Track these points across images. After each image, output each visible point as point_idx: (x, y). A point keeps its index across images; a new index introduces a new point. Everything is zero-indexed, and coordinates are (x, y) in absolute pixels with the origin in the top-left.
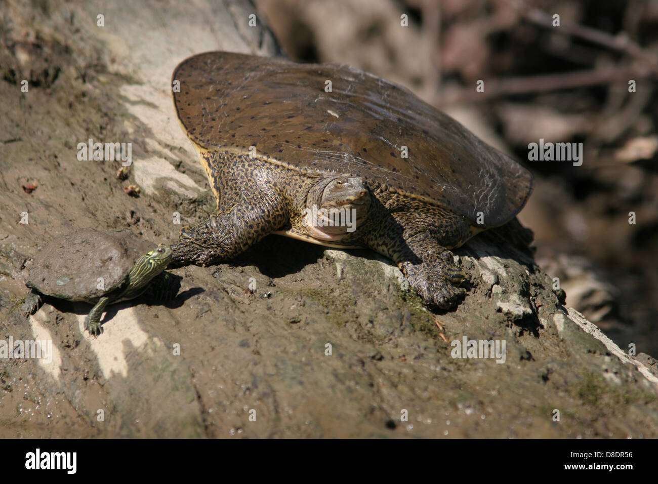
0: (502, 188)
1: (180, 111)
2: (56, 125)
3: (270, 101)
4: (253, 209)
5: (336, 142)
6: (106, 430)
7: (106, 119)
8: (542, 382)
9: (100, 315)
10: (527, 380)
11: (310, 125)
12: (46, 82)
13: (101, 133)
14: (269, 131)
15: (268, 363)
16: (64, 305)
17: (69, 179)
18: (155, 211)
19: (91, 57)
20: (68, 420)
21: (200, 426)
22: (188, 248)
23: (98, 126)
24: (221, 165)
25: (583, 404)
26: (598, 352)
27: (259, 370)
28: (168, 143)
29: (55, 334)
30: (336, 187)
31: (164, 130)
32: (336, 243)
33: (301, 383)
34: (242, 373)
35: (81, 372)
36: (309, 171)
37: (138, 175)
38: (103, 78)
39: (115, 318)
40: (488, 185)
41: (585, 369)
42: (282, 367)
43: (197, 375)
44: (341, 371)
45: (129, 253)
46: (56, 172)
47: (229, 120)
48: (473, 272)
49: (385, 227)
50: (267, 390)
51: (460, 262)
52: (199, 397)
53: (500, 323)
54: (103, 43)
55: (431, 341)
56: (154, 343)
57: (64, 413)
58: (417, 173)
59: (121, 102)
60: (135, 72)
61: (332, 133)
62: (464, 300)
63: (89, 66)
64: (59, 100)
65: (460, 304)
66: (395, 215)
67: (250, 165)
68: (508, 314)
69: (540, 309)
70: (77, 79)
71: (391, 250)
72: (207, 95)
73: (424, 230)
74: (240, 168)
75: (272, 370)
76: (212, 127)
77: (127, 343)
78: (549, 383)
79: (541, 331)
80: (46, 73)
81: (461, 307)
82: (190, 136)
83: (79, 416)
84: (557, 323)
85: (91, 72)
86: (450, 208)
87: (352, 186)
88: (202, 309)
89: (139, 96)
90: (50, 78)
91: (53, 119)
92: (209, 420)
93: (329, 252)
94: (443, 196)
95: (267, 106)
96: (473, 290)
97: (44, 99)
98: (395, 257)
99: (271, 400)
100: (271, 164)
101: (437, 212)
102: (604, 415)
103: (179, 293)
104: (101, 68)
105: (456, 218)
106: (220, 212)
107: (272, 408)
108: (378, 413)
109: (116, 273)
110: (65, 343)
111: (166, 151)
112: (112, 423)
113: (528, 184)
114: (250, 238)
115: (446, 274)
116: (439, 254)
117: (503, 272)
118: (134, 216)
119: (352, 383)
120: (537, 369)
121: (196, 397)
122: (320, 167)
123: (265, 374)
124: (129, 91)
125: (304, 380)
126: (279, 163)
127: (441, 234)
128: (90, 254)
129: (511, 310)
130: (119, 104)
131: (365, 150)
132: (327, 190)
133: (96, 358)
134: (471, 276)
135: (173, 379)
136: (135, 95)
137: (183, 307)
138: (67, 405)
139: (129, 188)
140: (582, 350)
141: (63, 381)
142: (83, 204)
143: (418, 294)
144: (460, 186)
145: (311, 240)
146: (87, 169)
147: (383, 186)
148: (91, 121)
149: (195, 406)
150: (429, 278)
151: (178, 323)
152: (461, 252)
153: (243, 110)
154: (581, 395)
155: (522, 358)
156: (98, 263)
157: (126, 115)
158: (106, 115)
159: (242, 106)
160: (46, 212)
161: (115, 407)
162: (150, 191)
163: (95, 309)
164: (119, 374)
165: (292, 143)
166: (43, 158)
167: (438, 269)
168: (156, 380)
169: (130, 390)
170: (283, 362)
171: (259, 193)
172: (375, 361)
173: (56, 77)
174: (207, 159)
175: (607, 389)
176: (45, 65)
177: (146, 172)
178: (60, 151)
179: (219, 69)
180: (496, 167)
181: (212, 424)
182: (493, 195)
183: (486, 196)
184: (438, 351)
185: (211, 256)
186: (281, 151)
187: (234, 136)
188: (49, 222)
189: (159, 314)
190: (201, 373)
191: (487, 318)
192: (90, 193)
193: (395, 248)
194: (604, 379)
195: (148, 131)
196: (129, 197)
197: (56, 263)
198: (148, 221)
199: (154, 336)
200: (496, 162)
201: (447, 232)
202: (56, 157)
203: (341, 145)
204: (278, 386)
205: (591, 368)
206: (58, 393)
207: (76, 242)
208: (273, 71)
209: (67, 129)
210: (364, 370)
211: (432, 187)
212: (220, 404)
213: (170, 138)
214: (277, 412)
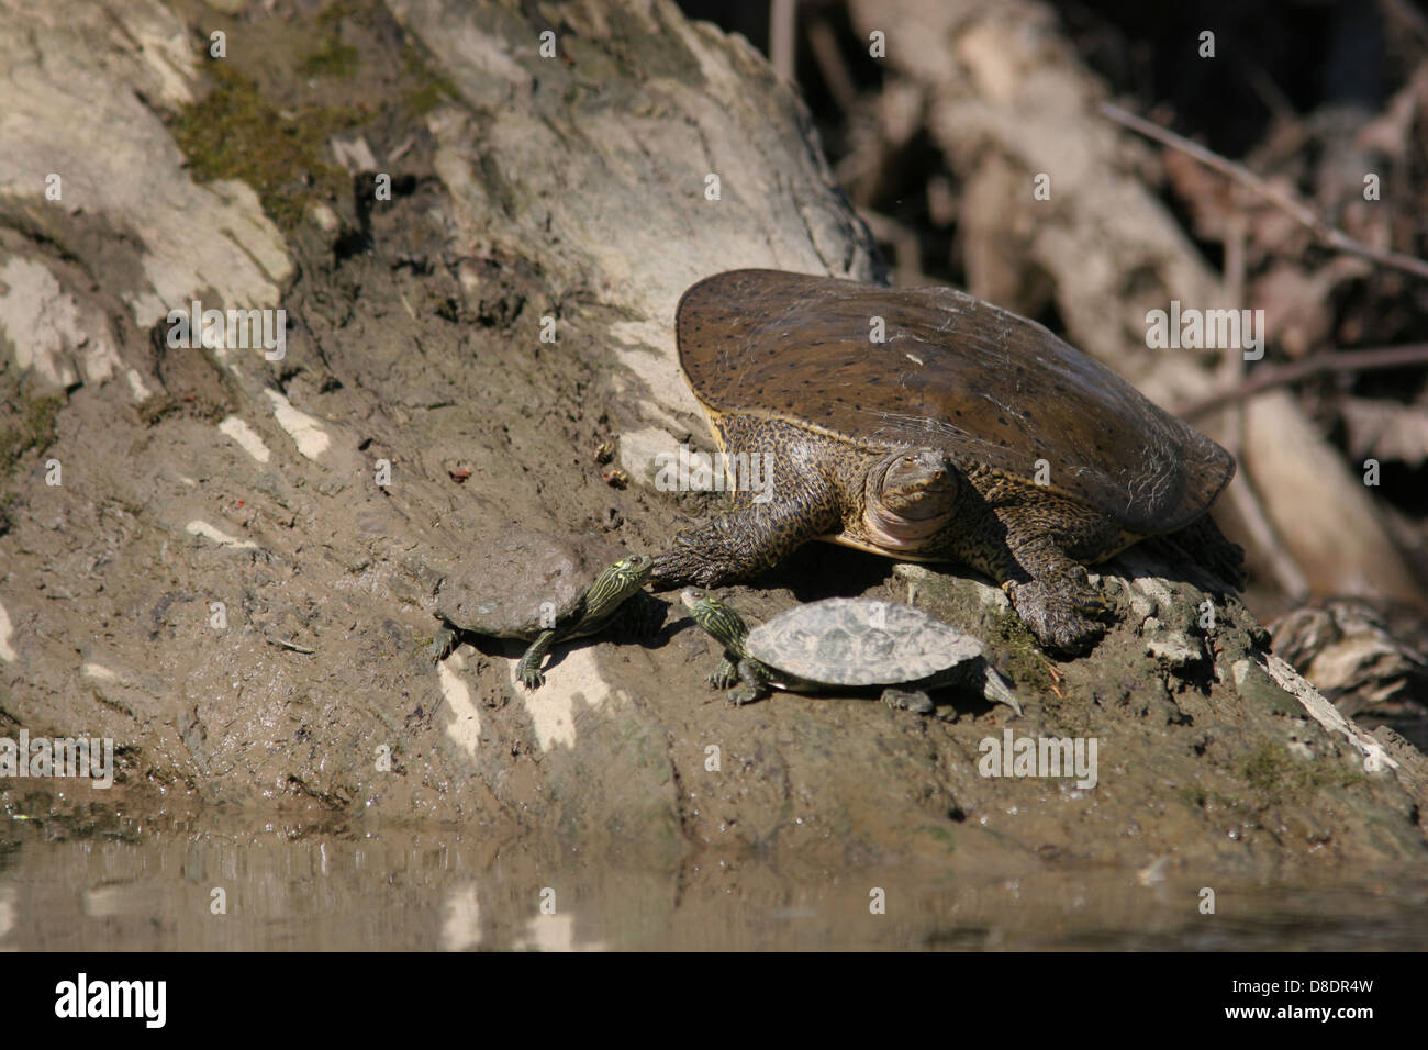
0: (1179, 476)
1: (685, 356)
2: (511, 382)
3: (822, 340)
4: (784, 501)
5: (915, 401)
6: (539, 828)
7: (587, 372)
8: (1194, 755)
9: (540, 659)
10: (1171, 752)
11: (876, 376)
12: (503, 320)
13: (579, 394)
14: (814, 384)
15: (783, 725)
16: (491, 644)
17: (521, 462)
18: (647, 509)
19: (573, 279)
20: (484, 814)
21: (673, 818)
22: (684, 561)
23: (575, 383)
24: (740, 436)
25: (1251, 787)
26: (1289, 714)
27: (768, 736)
28: (673, 407)
29: (475, 687)
30: (904, 467)
31: (670, 387)
32: (911, 553)
33: (827, 754)
34: (742, 740)
35: (509, 744)
36: (870, 444)
37: (625, 455)
38: (586, 312)
39: (563, 663)
40: (1154, 471)
41: (1262, 736)
42: (802, 731)
43: (676, 744)
44: (889, 736)
45: (587, 565)
46: (503, 451)
47: (757, 368)
48: (1120, 599)
49: (985, 529)
50: (777, 765)
51: (1101, 583)
52: (677, 776)
53: (1150, 672)
54: (592, 259)
55: (1037, 696)
56: (618, 699)
57: (479, 805)
58: (1038, 448)
59: (609, 346)
60: (636, 302)
61: (910, 386)
62: (1102, 639)
63: (568, 295)
64: (521, 346)
65: (1097, 645)
66: (1000, 513)
67: (782, 436)
68: (1163, 659)
69: (1219, 655)
70: (546, 313)
71: (992, 564)
72: (728, 332)
73: (1045, 535)
74: (768, 439)
75: (786, 736)
76: (729, 379)
77: (579, 699)
78: (1205, 758)
79: (1214, 686)
80: (503, 306)
81: (1097, 650)
82: (697, 392)
83: (502, 808)
84: (1236, 674)
85: (572, 303)
86: (1087, 501)
87: (925, 464)
88: (695, 649)
89: (637, 338)
90: (509, 313)
91: (508, 374)
92: (689, 808)
93: (900, 568)
94: (1078, 485)
95: (816, 348)
96: (1117, 625)
97: (500, 345)
98: (999, 574)
99: (780, 779)
100: (813, 433)
101: (1066, 507)
102: (1280, 802)
103: (664, 626)
104: (585, 297)
105: (1097, 517)
106: (737, 506)
107: (780, 790)
108: (936, 797)
109: (567, 594)
110: (489, 701)
111: (670, 420)
112: (549, 817)
113: (1224, 473)
114: (778, 546)
115: (1075, 600)
116: (1066, 570)
117: (1166, 600)
118: (616, 516)
119: (904, 754)
120: (1190, 737)
121: (671, 776)
122: (887, 437)
123: (777, 741)
124: (624, 331)
125: (833, 749)
126: (826, 432)
127: (1071, 541)
128: (529, 566)
129: (1167, 654)
130: (606, 349)
131: (958, 413)
132: (890, 473)
133: (531, 722)
134: (1115, 606)
135: (640, 750)
136: (632, 336)
137: (668, 645)
138: (486, 793)
139: (611, 475)
140: (1265, 711)
141: (480, 756)
142: (538, 498)
143: (1030, 629)
144: (1107, 469)
145: (873, 549)
146: (550, 447)
147: (983, 467)
148: (565, 377)
149: (671, 788)
150: (1048, 606)
151: (657, 669)
152: (1104, 569)
153: (779, 354)
154: (1249, 774)
155: (1170, 721)
156: (541, 580)
157: (615, 366)
158: (586, 366)
159: (778, 349)
160: (479, 509)
161: (553, 794)
162: (641, 479)
163: (532, 649)
164: (564, 745)
165: (847, 402)
166: (486, 431)
167: (1064, 592)
168: (616, 752)
169: (576, 768)
170: (805, 724)
171: (796, 478)
172: (945, 724)
173: (519, 310)
174: (721, 428)
175: (1290, 765)
176: (503, 293)
177: (635, 450)
178: (513, 421)
179: (753, 294)
180: (1173, 444)
181: (693, 816)
182: (1161, 485)
183: (1149, 487)
184: (1044, 710)
185: (720, 572)
186: (829, 414)
187: (760, 392)
188: (483, 525)
189: (631, 657)
190: (683, 740)
191: (1131, 665)
192: (551, 483)
193: (999, 562)
194: (1288, 751)
195: (643, 389)
196: (609, 488)
197: (478, 581)
198: (634, 524)
199: (618, 688)
200: (1175, 438)
201: (1081, 538)
202: (506, 430)
203: (922, 405)
204: (795, 759)
205: (1270, 736)
206: (473, 776)
207: (508, 548)
208: (836, 298)
209: (527, 388)
210: (925, 736)
211: (1060, 470)
212: (706, 786)
213: (677, 399)
214: (788, 796)
